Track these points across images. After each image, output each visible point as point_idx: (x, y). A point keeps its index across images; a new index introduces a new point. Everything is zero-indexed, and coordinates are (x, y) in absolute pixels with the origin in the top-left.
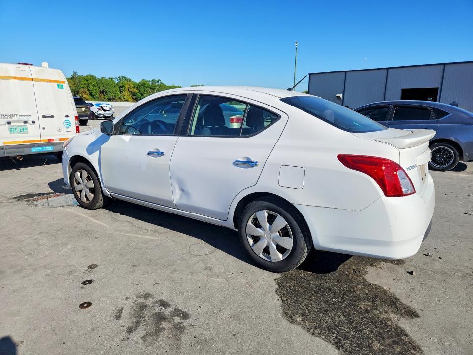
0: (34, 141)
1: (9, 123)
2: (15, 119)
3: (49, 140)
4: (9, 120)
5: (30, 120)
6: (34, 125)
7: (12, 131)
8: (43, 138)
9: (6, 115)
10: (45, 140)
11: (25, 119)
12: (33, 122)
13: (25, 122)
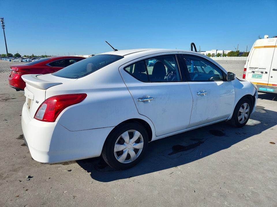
0: (263, 84)
1: (253, 72)
2: (256, 70)
3: (273, 85)
4: (254, 70)
5: (264, 71)
6: (266, 74)
7: (253, 77)
8: (269, 83)
9: (252, 68)
10: (270, 85)
11: (262, 70)
12: (266, 73)
13: (262, 73)
